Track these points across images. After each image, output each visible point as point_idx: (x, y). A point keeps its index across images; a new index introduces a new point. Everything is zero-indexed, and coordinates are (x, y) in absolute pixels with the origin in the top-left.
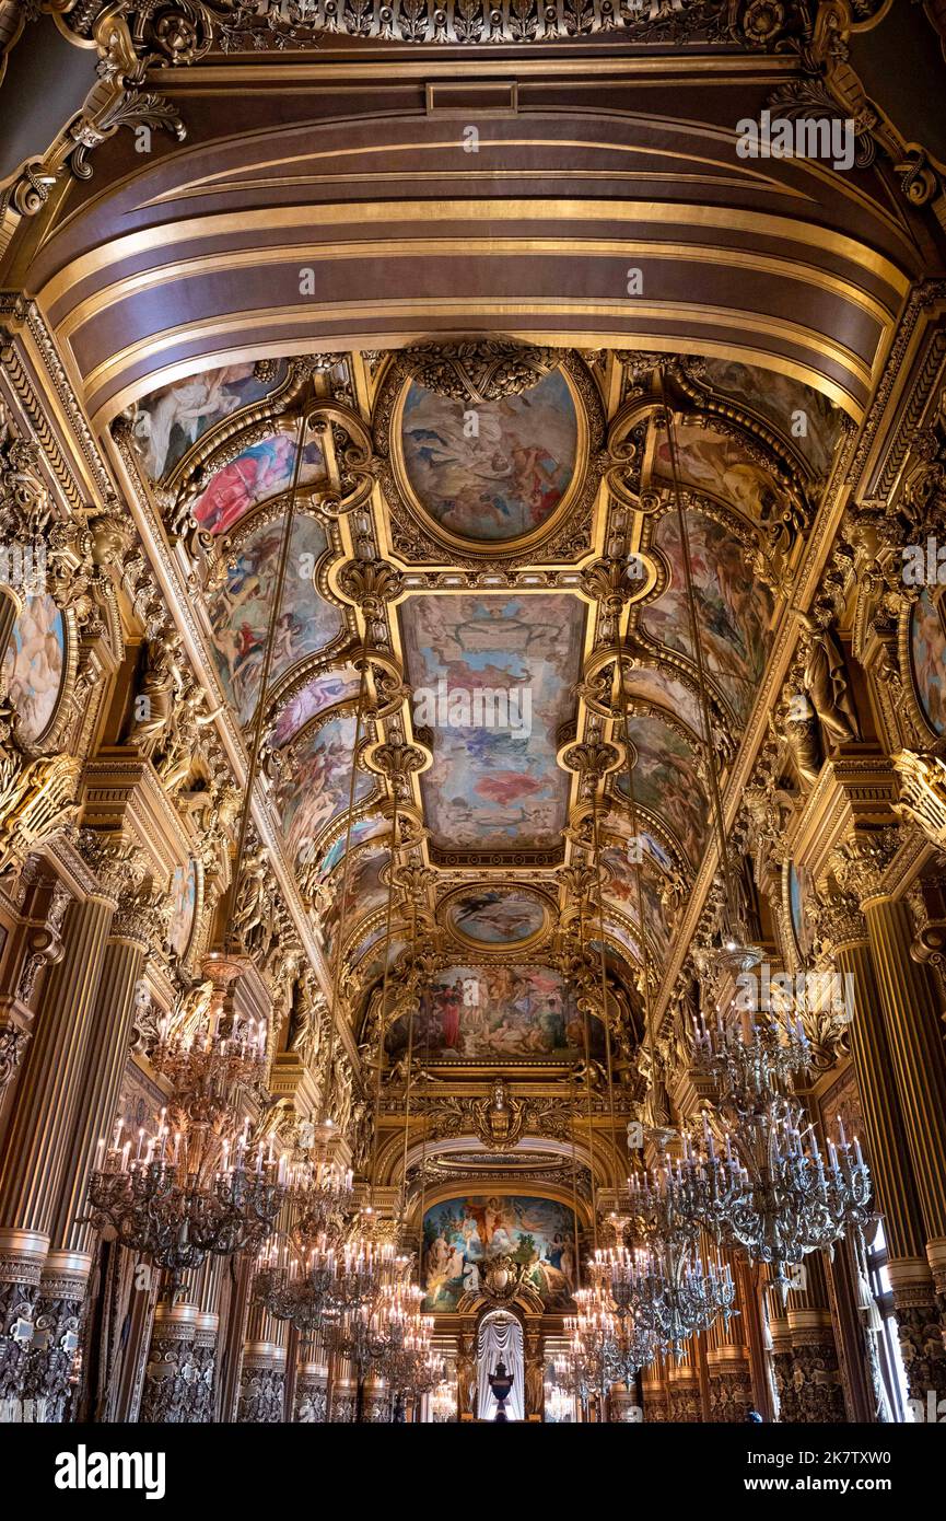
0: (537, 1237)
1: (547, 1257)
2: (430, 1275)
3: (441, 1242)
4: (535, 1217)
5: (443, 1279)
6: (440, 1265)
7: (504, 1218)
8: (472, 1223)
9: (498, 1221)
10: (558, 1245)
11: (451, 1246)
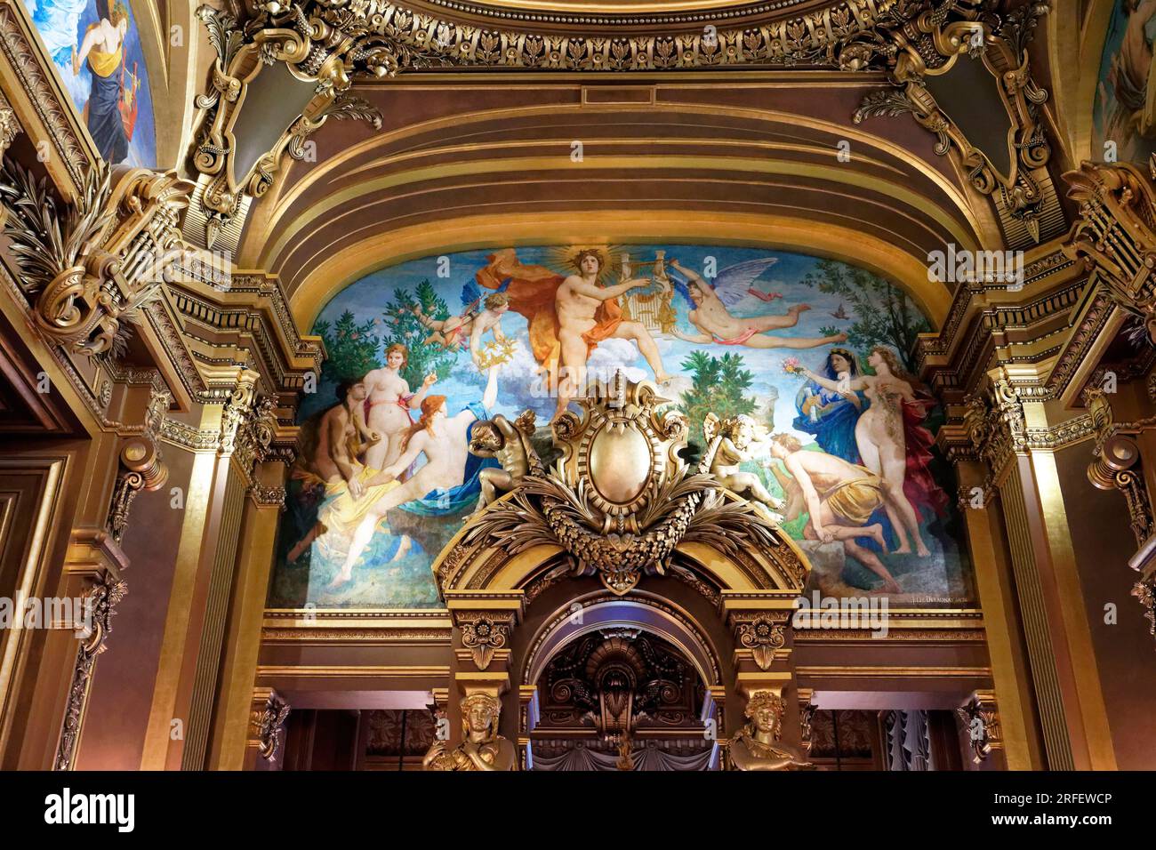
0: (759, 362)
1: (802, 423)
2: (335, 484)
3: (386, 382)
4: (750, 302)
5: (391, 496)
6: (376, 453)
7: (634, 306)
8: (511, 323)
9: (604, 316)
10: (845, 385)
11: (422, 394)
